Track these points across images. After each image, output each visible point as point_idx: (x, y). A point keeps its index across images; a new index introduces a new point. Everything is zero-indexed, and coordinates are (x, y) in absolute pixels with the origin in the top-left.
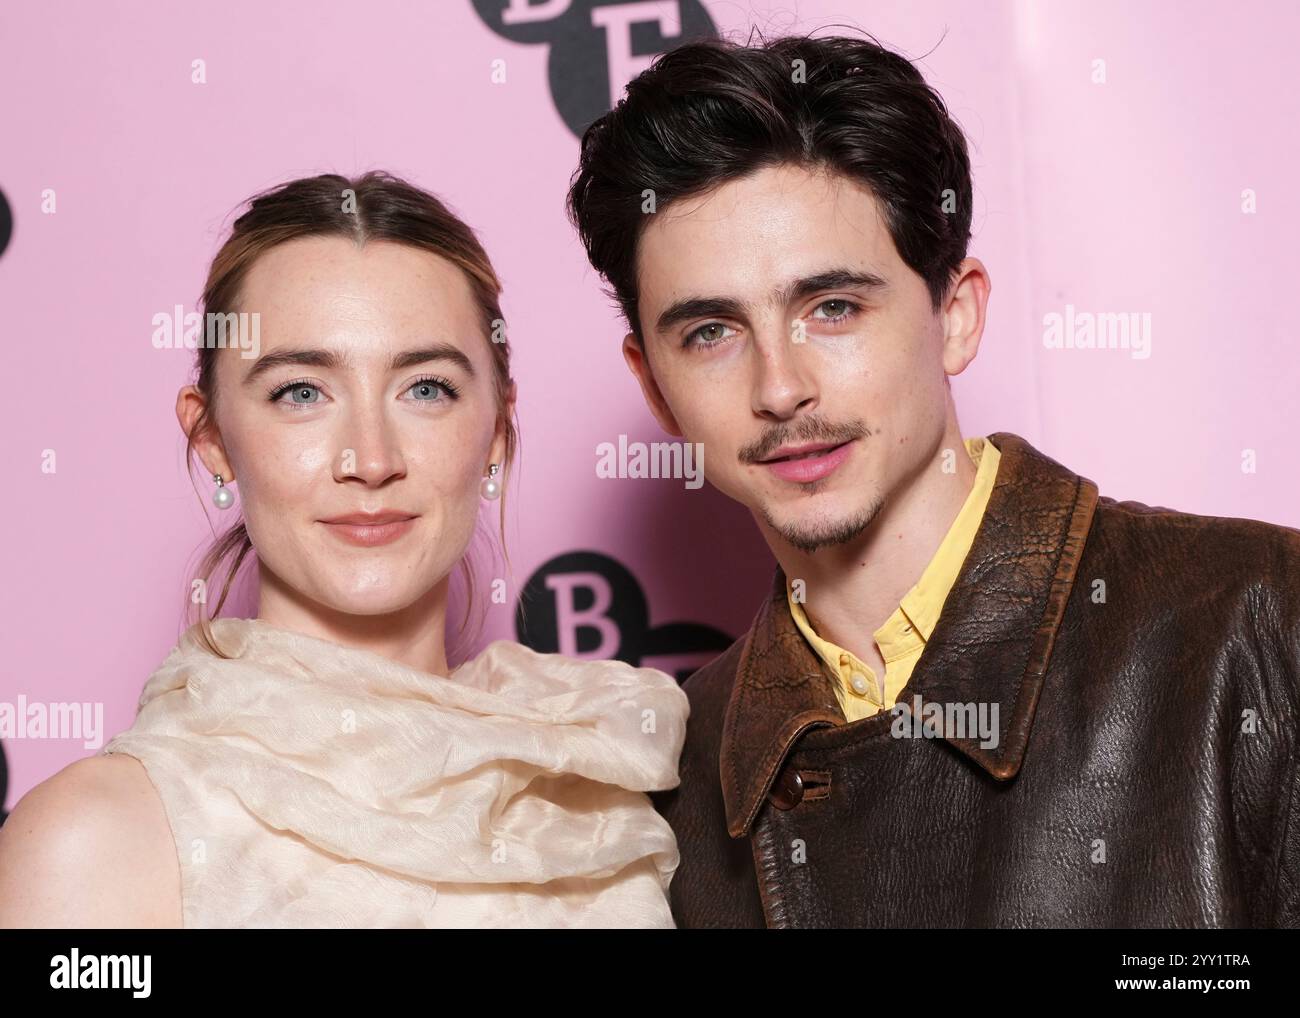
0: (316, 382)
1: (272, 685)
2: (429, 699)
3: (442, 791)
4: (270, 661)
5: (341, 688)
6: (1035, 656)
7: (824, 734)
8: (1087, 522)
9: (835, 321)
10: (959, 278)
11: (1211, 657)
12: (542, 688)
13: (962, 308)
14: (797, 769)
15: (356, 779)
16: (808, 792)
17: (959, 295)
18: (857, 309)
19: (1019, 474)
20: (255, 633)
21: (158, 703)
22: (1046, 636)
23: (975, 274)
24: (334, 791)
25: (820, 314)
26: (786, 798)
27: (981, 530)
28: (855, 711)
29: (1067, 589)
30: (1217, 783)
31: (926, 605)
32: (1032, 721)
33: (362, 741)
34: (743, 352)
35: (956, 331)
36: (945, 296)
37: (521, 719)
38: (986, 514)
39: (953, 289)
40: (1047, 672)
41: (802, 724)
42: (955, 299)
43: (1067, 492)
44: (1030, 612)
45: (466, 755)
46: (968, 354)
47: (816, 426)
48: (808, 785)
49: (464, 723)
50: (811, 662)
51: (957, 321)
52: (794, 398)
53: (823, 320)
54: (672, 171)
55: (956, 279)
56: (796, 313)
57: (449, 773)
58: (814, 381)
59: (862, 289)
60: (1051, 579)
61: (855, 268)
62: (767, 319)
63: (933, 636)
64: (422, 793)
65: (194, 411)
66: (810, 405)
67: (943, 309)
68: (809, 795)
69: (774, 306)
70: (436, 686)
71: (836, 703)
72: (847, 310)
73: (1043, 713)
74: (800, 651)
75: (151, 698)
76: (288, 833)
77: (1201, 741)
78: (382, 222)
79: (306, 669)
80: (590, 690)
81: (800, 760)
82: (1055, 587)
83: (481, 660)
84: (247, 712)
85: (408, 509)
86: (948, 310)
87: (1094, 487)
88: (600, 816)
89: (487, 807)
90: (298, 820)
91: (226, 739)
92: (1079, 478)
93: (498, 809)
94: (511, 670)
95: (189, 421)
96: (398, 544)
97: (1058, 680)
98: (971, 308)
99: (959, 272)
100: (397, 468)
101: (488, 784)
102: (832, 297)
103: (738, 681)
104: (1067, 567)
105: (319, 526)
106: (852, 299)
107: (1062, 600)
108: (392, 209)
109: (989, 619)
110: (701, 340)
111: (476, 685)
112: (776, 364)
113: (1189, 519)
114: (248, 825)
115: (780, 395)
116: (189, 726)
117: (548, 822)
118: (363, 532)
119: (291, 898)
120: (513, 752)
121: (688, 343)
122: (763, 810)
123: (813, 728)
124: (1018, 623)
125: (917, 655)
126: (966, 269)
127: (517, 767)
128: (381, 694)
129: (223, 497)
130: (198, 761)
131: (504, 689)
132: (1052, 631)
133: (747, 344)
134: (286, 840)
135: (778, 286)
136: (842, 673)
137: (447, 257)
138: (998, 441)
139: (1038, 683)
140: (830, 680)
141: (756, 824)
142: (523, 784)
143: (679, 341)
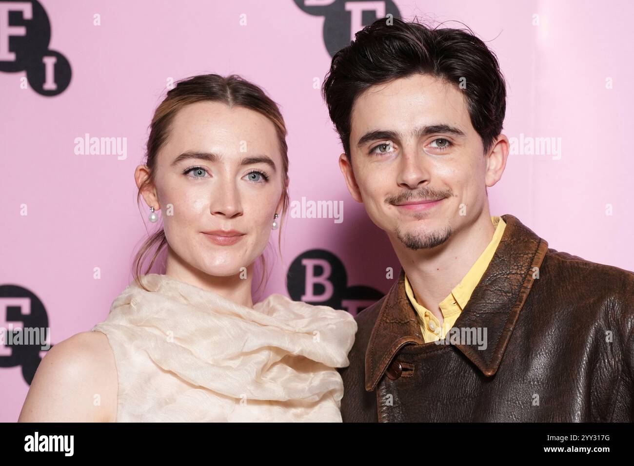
0: (206, 168)
1: (168, 305)
2: (240, 316)
3: (242, 358)
4: (170, 294)
5: (200, 309)
6: (510, 321)
7: (413, 347)
8: (541, 261)
9: (440, 149)
10: (497, 142)
11: (587, 330)
12: (292, 316)
13: (496, 157)
14: (400, 362)
15: (203, 350)
16: (404, 373)
17: (495, 151)
18: (451, 144)
19: (512, 236)
20: (163, 281)
21: (118, 310)
22: (516, 312)
23: (503, 141)
24: (192, 354)
25: (434, 145)
26: (394, 374)
27: (492, 261)
28: (429, 338)
29: (528, 291)
30: (585, 387)
31: (463, 294)
32: (505, 350)
33: (207, 333)
34: (396, 157)
35: (492, 168)
36: (489, 149)
37: (282, 329)
38: (495, 253)
39: (493, 147)
40: (514, 329)
41: (404, 342)
42: (493, 152)
43: (533, 246)
44: (510, 300)
45: (254, 343)
46: (497, 178)
47: (428, 192)
48: (404, 369)
49: (254, 328)
50: (412, 313)
51: (494, 162)
52: (418, 179)
53: (436, 148)
54: (374, 72)
55: (495, 142)
56: (423, 143)
57: (246, 350)
58: (429, 173)
59: (454, 136)
60: (521, 286)
61: (452, 125)
62: (410, 143)
63: (466, 307)
64: (232, 358)
65: (143, 177)
66: (426, 183)
67: (487, 155)
68: (404, 374)
69: (413, 137)
70: (244, 311)
71: (421, 334)
72: (447, 144)
73: (511, 348)
74: (407, 308)
75: (115, 307)
76: (170, 372)
77: (579, 367)
78: (240, 97)
79: (185, 299)
80: (315, 319)
81: (401, 358)
82: (522, 290)
83: (266, 302)
84: (156, 316)
85: (242, 231)
86: (490, 157)
87: (546, 244)
88: (312, 375)
89: (261, 366)
90: (174, 366)
91: (147, 328)
92: (540, 239)
93: (266, 368)
94: (279, 307)
95: (140, 181)
96: (236, 245)
97: (519, 333)
98: (500, 157)
99: (497, 139)
100: (239, 210)
101: (264, 356)
102: (440, 137)
103: (379, 318)
104: (529, 281)
105: (202, 235)
106: (449, 139)
107: (525, 296)
108: (244, 92)
109: (493, 301)
110: (378, 151)
111: (263, 312)
112: (412, 162)
113: (587, 263)
114: (152, 367)
115: (412, 177)
116: (131, 322)
117: (287, 376)
118: (221, 239)
119: (167, 403)
120: (276, 343)
121: (372, 152)
122: (383, 378)
123: (408, 344)
124: (504, 305)
125: (458, 315)
126: (500, 138)
127: (277, 350)
128: (219, 312)
129: (153, 217)
130: (132, 337)
131: (275, 315)
132: (518, 310)
133: (399, 154)
134: (169, 376)
135: (416, 128)
136: (425, 320)
137: (267, 117)
138: (506, 218)
139: (509, 333)
140: (420, 322)
141: (379, 384)
142: (279, 358)
143: (367, 151)
